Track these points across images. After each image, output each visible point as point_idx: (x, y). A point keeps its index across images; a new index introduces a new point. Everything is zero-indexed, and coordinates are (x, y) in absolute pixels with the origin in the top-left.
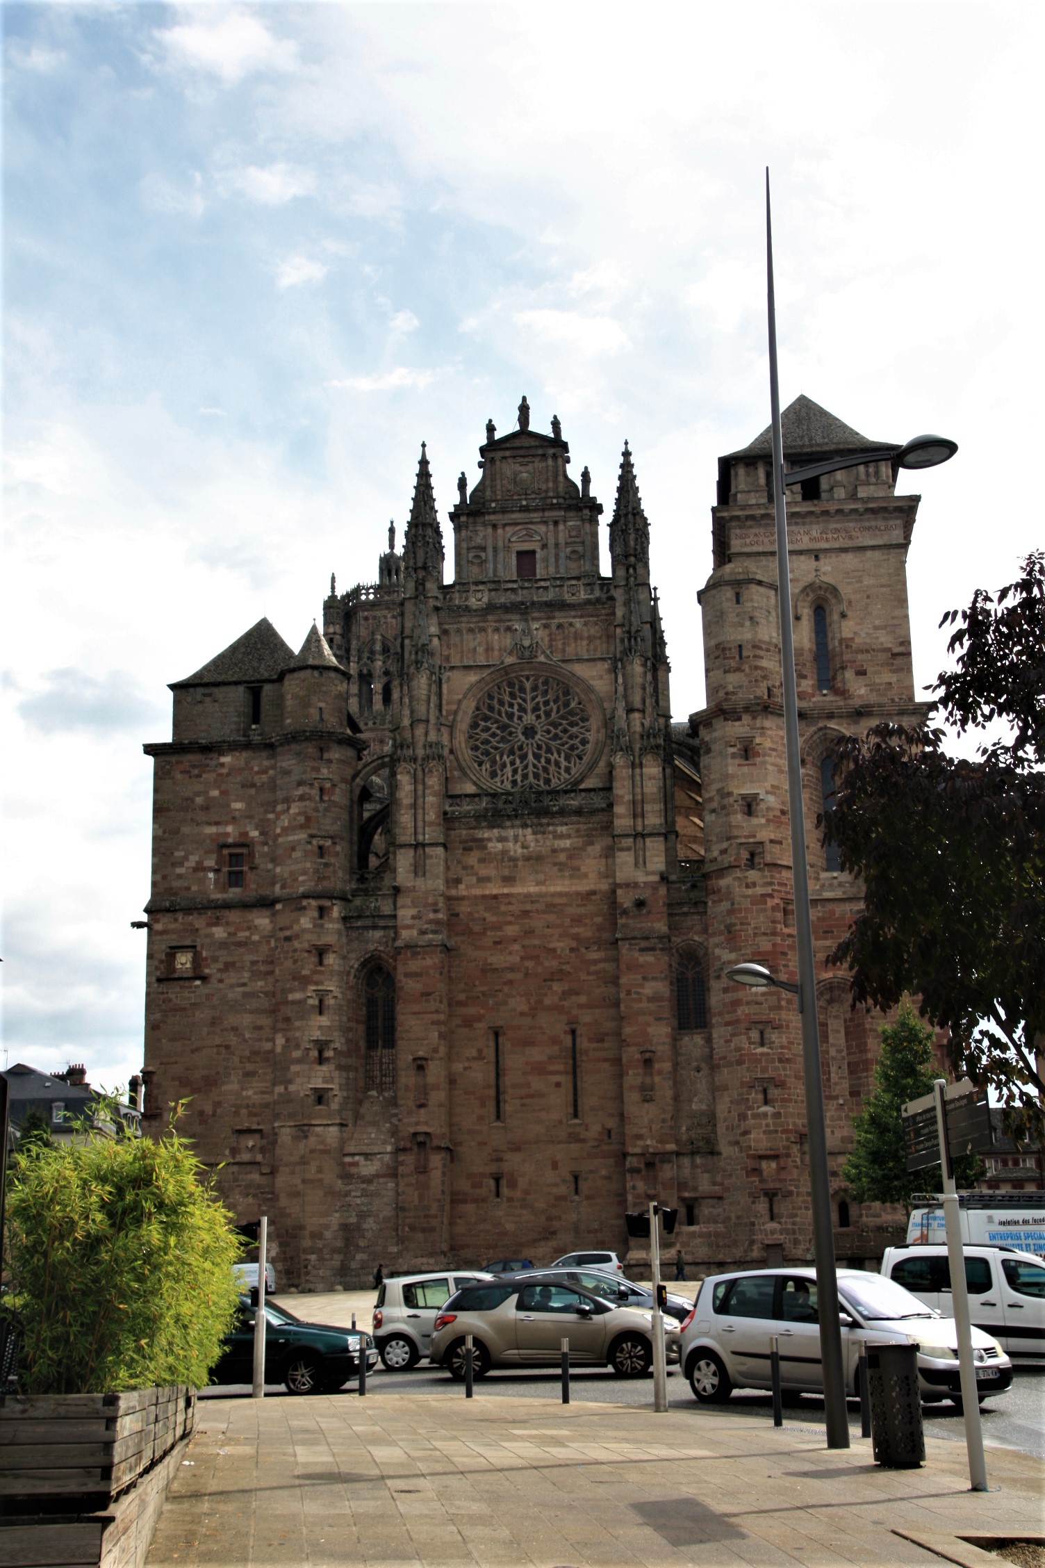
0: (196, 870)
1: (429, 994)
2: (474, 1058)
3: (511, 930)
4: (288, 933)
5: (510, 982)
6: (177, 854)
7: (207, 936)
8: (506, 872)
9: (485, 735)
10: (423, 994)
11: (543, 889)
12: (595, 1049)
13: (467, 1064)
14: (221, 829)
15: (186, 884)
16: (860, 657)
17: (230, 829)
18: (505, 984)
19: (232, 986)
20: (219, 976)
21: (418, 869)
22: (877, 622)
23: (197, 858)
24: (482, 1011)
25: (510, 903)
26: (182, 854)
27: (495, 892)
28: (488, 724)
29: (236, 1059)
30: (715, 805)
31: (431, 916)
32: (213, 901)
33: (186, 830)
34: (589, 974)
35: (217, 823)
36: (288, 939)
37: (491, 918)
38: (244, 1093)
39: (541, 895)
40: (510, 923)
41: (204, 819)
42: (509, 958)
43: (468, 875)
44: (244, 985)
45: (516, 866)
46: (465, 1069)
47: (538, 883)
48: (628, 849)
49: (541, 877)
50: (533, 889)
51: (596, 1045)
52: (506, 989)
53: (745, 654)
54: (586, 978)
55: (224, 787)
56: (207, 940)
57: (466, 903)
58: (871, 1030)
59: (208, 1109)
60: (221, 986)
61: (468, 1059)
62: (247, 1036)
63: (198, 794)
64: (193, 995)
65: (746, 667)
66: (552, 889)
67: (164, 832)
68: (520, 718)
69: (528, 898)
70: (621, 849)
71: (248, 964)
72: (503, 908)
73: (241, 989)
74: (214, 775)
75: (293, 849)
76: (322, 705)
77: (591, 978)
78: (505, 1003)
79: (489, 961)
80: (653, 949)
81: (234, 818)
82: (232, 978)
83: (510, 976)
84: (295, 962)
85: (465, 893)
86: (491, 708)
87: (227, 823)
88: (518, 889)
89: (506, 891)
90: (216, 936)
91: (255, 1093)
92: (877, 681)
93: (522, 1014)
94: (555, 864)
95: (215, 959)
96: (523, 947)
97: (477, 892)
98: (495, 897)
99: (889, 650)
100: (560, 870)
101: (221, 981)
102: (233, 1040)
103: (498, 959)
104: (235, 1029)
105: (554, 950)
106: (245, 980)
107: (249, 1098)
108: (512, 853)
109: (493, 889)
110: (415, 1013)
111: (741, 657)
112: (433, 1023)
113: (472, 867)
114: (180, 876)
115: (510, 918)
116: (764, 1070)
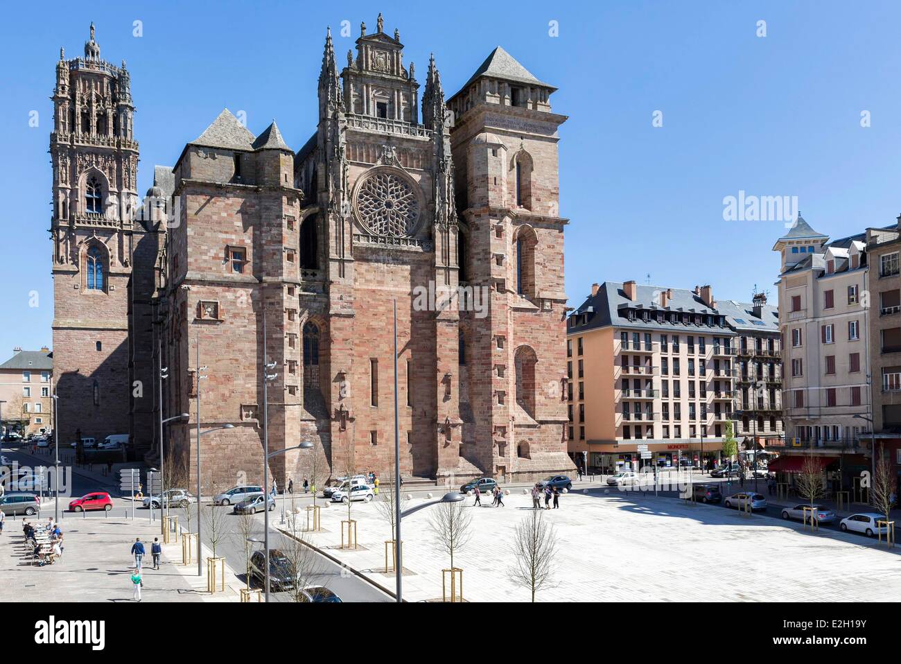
0: (214, 258)
1: (347, 340)
2: (363, 373)
3: (382, 309)
4: (272, 300)
5: (381, 336)
6: (203, 247)
7: (223, 297)
8: (379, 279)
9: (366, 203)
10: (343, 340)
11: (397, 289)
12: (420, 372)
13: (359, 376)
14: (228, 236)
15: (209, 266)
16: (538, 192)
17: (233, 237)
18: (378, 337)
19: (238, 327)
20: (230, 320)
21: (342, 273)
22: (546, 176)
23: (215, 251)
24: (367, 349)
25: (381, 295)
26: (206, 248)
27: (374, 288)
28: (368, 197)
29: (242, 367)
30: (481, 257)
31: (348, 299)
32: (226, 278)
33: (208, 234)
34: (418, 334)
35: (226, 233)
36: (272, 304)
37: (372, 302)
38: (247, 386)
39: (396, 292)
40: (381, 305)
41: (218, 229)
42: (380, 323)
43: (360, 278)
44: (245, 326)
45: (384, 276)
46: (359, 378)
47: (395, 286)
48: (442, 274)
49: (396, 283)
50: (392, 289)
51: (420, 370)
52: (378, 339)
53: (497, 182)
54: (416, 336)
55: (229, 212)
56: (223, 300)
57: (360, 292)
58: (537, 370)
59: (227, 393)
60: (232, 326)
61: (360, 374)
62: (248, 355)
63: (215, 213)
64: (216, 330)
65: (497, 189)
66: (401, 290)
67: (195, 234)
68: (384, 196)
69: (389, 293)
70: (439, 274)
71: (247, 315)
72: (378, 297)
73: (243, 329)
74: (223, 204)
75: (274, 254)
76: (286, 172)
77: (419, 336)
78: (378, 346)
79: (371, 324)
80: (452, 326)
81: (236, 231)
82: (238, 322)
83: (381, 333)
84: (277, 317)
85: (359, 287)
86: (369, 189)
87: (232, 233)
88: (385, 288)
89: (379, 288)
90: (228, 297)
91: (252, 386)
92: (545, 205)
93: (386, 352)
94: (403, 277)
95: (228, 311)
96: (387, 318)
97: (365, 287)
98: (374, 291)
99: (550, 190)
100: (405, 280)
101: (232, 323)
102: (240, 357)
103: (374, 324)
104: (240, 351)
105: (402, 321)
106: (246, 324)
107: (249, 388)
108: (382, 269)
109: (373, 286)
110: (339, 349)
111: (495, 184)
112: (350, 355)
113: (363, 274)
114: (205, 261)
115: (381, 303)
116: (501, 387)
